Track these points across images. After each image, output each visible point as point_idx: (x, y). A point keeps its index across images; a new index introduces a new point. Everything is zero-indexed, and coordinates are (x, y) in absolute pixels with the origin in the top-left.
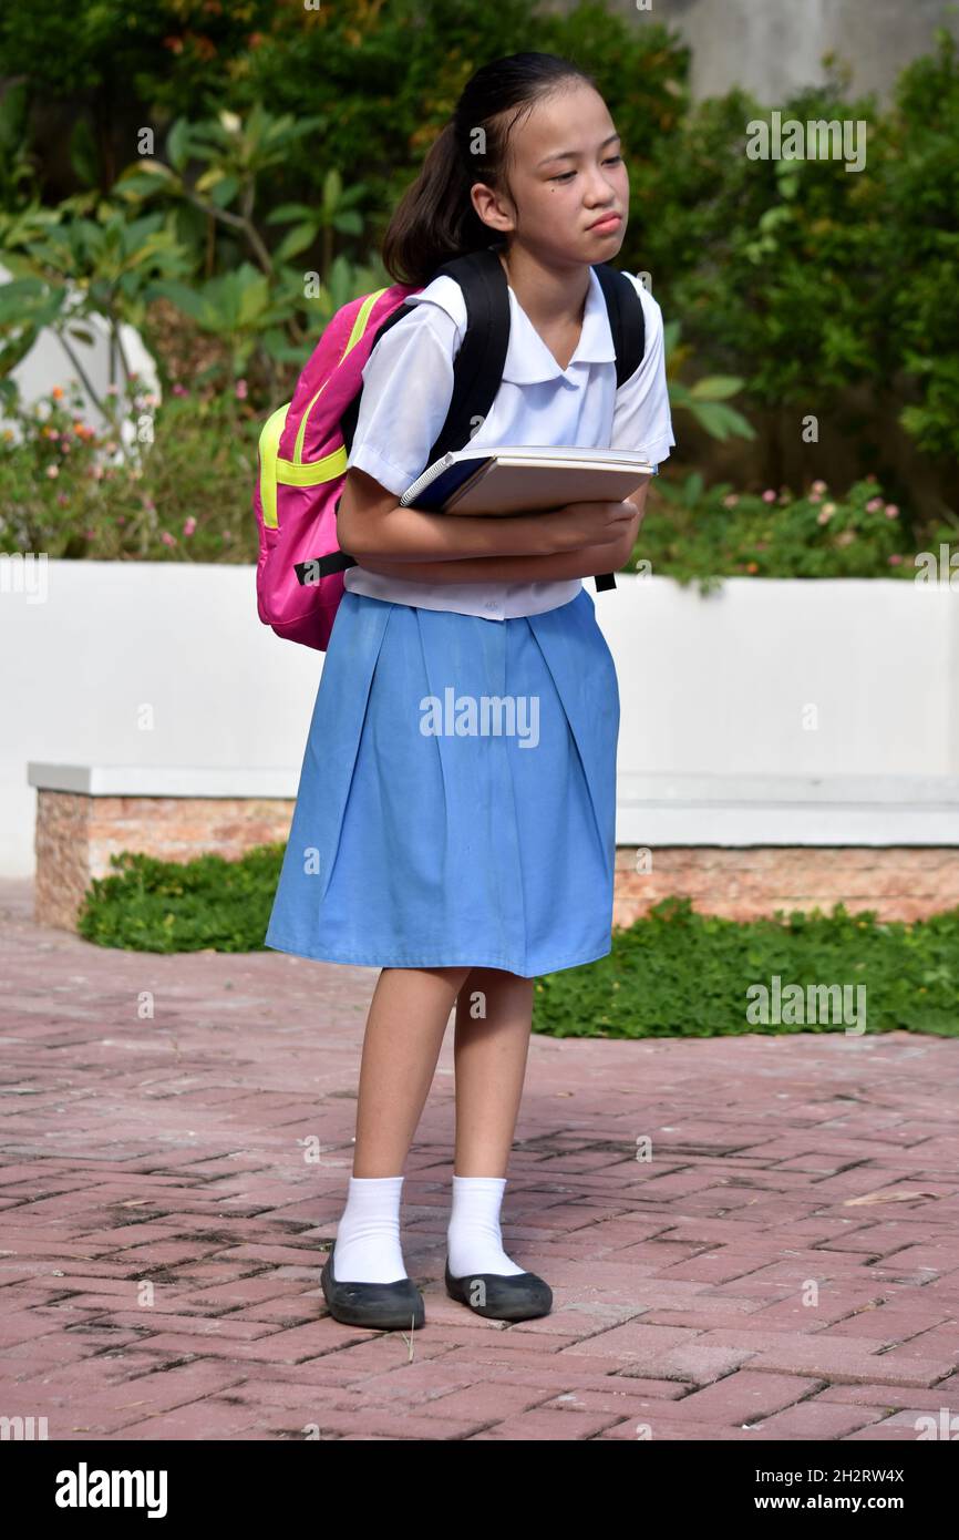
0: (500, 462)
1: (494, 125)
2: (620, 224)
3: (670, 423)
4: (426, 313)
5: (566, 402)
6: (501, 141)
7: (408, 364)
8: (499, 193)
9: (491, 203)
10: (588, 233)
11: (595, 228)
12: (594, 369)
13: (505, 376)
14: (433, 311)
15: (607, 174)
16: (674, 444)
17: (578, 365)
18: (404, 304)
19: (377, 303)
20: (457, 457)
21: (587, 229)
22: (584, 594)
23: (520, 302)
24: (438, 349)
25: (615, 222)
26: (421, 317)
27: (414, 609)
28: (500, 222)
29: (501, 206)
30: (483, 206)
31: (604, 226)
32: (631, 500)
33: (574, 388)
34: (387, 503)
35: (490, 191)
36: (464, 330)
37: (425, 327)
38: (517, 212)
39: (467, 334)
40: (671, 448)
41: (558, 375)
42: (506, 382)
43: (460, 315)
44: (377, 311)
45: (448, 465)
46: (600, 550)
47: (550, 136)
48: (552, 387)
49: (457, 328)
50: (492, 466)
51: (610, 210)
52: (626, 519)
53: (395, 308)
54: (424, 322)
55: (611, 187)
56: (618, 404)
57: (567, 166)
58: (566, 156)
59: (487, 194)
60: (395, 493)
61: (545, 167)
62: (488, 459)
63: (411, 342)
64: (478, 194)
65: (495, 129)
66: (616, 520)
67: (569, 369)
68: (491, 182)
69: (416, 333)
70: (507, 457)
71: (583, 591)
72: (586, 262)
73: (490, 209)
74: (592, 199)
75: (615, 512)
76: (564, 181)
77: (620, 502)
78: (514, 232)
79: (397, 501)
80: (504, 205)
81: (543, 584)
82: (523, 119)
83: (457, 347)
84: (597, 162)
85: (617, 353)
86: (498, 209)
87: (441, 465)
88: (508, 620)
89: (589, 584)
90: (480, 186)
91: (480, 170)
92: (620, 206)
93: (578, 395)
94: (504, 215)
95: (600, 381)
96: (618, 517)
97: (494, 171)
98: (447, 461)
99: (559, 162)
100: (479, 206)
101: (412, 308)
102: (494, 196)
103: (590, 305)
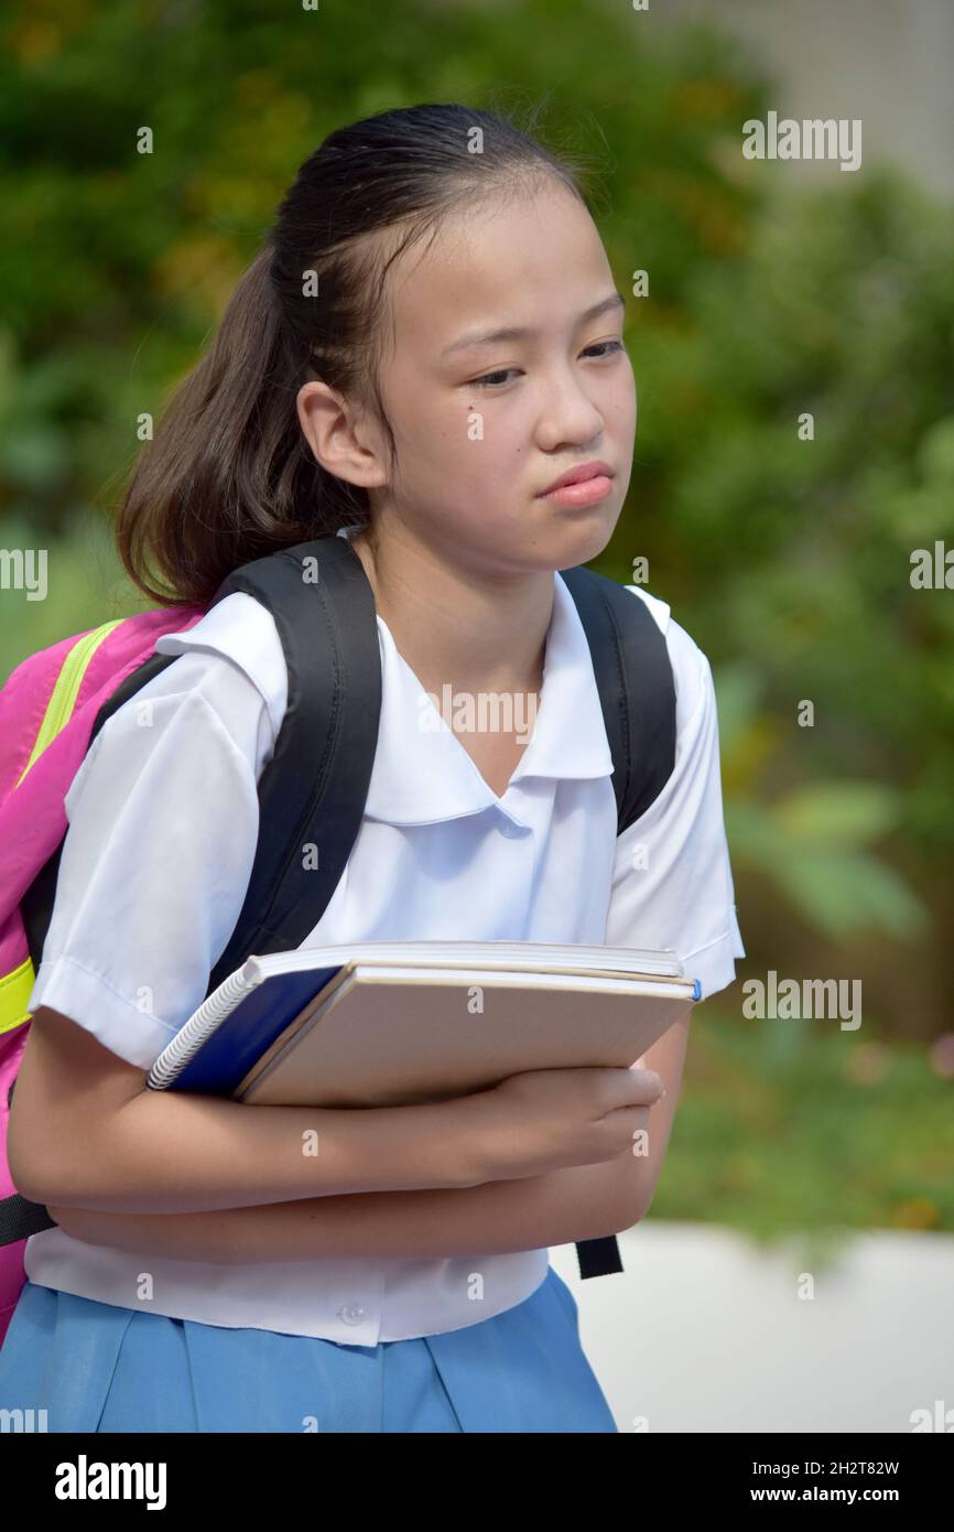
0: (363, 975)
1: (354, 258)
2: (610, 492)
3: (732, 908)
4: (202, 672)
5: (503, 863)
6: (368, 294)
7: (159, 783)
8: (357, 405)
9: (340, 424)
10: (539, 502)
11: (556, 495)
12: (565, 794)
13: (371, 807)
14: (215, 668)
15: (589, 379)
16: (742, 954)
17: (530, 784)
18: (156, 655)
19: (99, 651)
20: (271, 965)
21: (540, 495)
22: (553, 1282)
23: (402, 649)
24: (224, 749)
25: (600, 484)
26: (190, 680)
27: (178, 1323)
28: (357, 466)
29: (360, 432)
30: (322, 430)
31: (576, 492)
32: (649, 1066)
33: (522, 833)
34: (117, 1083)
35: (340, 400)
36: (280, 709)
37: (196, 703)
38: (393, 449)
39: (286, 718)
40: (738, 962)
41: (485, 805)
42: (373, 820)
43: (273, 678)
44: (101, 666)
45: (250, 986)
46: (583, 1179)
47: (472, 291)
48: (472, 831)
49: (265, 705)
50: (347, 986)
51: (589, 458)
52: (638, 1105)
53: (138, 661)
54: (194, 692)
55: (597, 408)
56: (620, 871)
57: (501, 357)
58: (502, 336)
59: (332, 406)
60: (136, 1062)
61: (458, 357)
62: (336, 971)
63: (166, 735)
64: (310, 405)
65: (356, 268)
66: (617, 1109)
67: (510, 792)
68: (339, 378)
69: (177, 716)
70: (378, 965)
71: (552, 1276)
72: (543, 565)
73: (335, 435)
74: (553, 432)
75: (612, 1089)
76: (492, 388)
77: (624, 1067)
78: (386, 490)
79: (142, 1081)
80: (367, 431)
81: (466, 1258)
82: (416, 250)
83: (267, 745)
84: (570, 351)
85: (615, 760)
86: (353, 438)
87: (238, 984)
88: (386, 1345)
89: (563, 1259)
90: (316, 387)
91: (319, 352)
92: (616, 452)
93: (530, 848)
94: (366, 452)
95: (579, 818)
96: (622, 1099)
97: (348, 357)
98: (247, 976)
99: (490, 348)
100: (314, 431)
101: (172, 659)
102: (345, 409)
103: (554, 655)
